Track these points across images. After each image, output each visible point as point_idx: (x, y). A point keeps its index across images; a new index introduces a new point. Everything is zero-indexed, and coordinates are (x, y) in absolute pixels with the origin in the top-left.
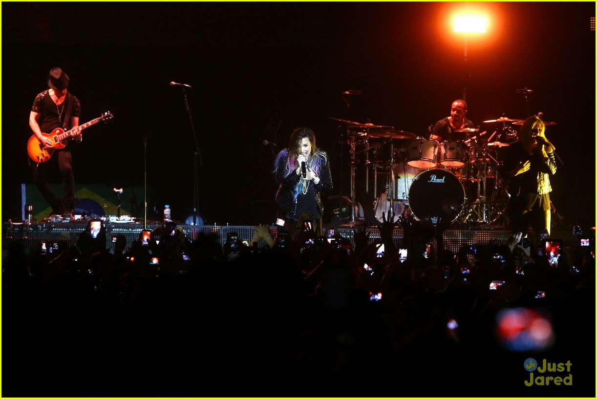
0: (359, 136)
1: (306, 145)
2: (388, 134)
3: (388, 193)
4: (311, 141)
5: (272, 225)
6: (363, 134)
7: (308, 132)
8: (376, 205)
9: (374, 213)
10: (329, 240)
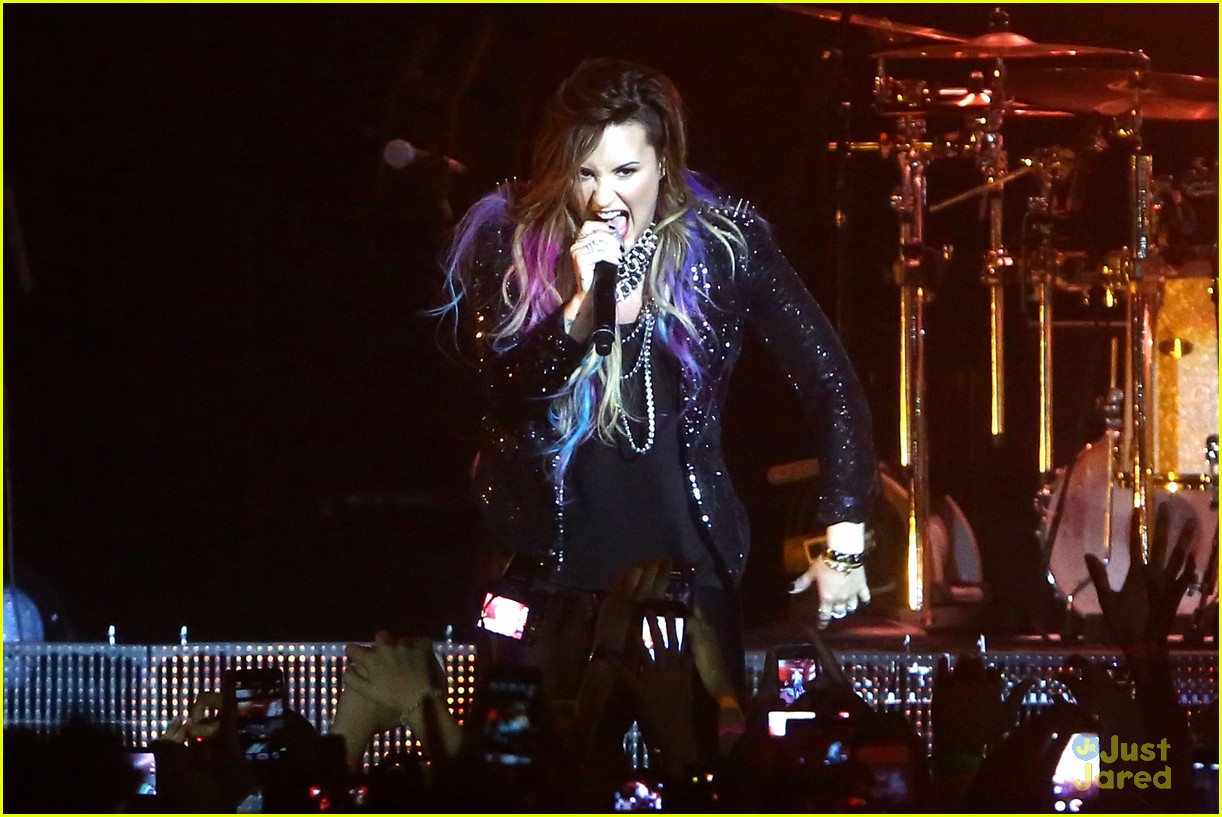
0: (948, 107)
1: (625, 170)
2: (1116, 95)
3: (1119, 442)
4: (660, 142)
5: (443, 638)
6: (970, 99)
7: (644, 93)
8: (1051, 512)
9: (1039, 560)
10: (778, 723)
